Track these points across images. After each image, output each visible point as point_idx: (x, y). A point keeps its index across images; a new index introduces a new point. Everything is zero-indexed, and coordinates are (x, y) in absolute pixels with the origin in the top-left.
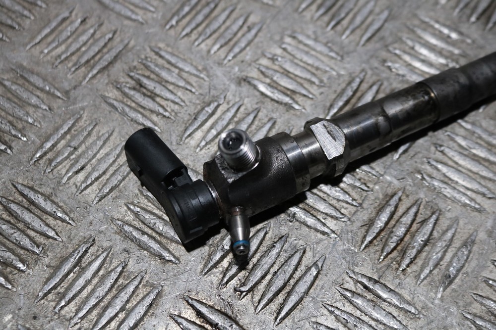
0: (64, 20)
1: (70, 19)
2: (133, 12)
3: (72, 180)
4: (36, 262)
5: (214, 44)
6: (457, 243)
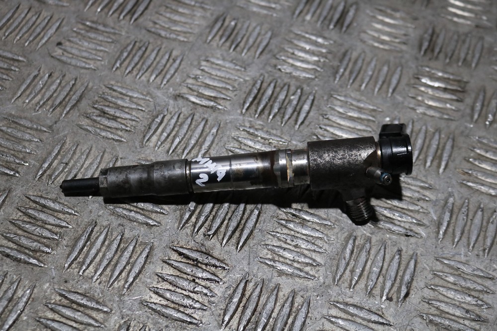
0: (35, 77)
1: (40, 76)
2: (86, 63)
4: (57, 245)
5: (151, 75)
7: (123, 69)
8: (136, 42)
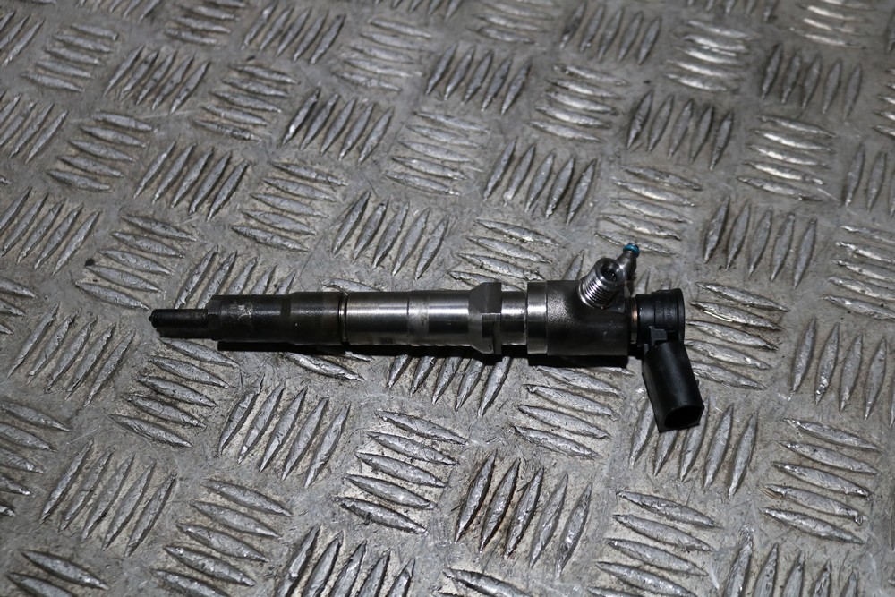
1: (55, 324)
2: (131, 297)
3: (94, 532)
6: (570, 504)
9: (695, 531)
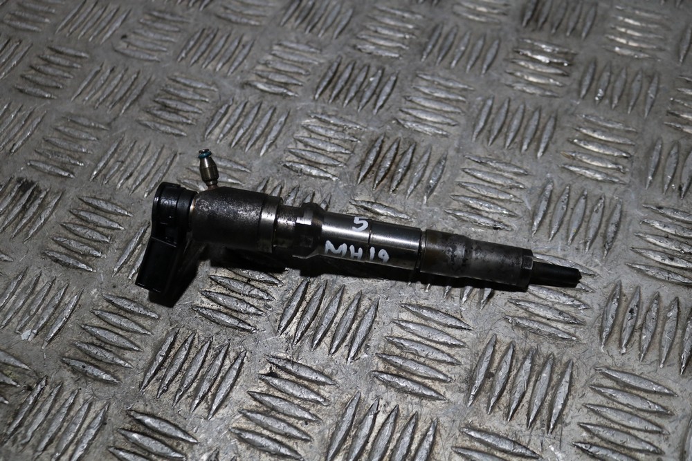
0: (97, 72)
1: (102, 71)
2: (150, 55)
3: (124, 186)
4: (108, 248)
5: (218, 64)
6: (433, 163)
7: (189, 58)
8: (204, 30)
9: (515, 177)
